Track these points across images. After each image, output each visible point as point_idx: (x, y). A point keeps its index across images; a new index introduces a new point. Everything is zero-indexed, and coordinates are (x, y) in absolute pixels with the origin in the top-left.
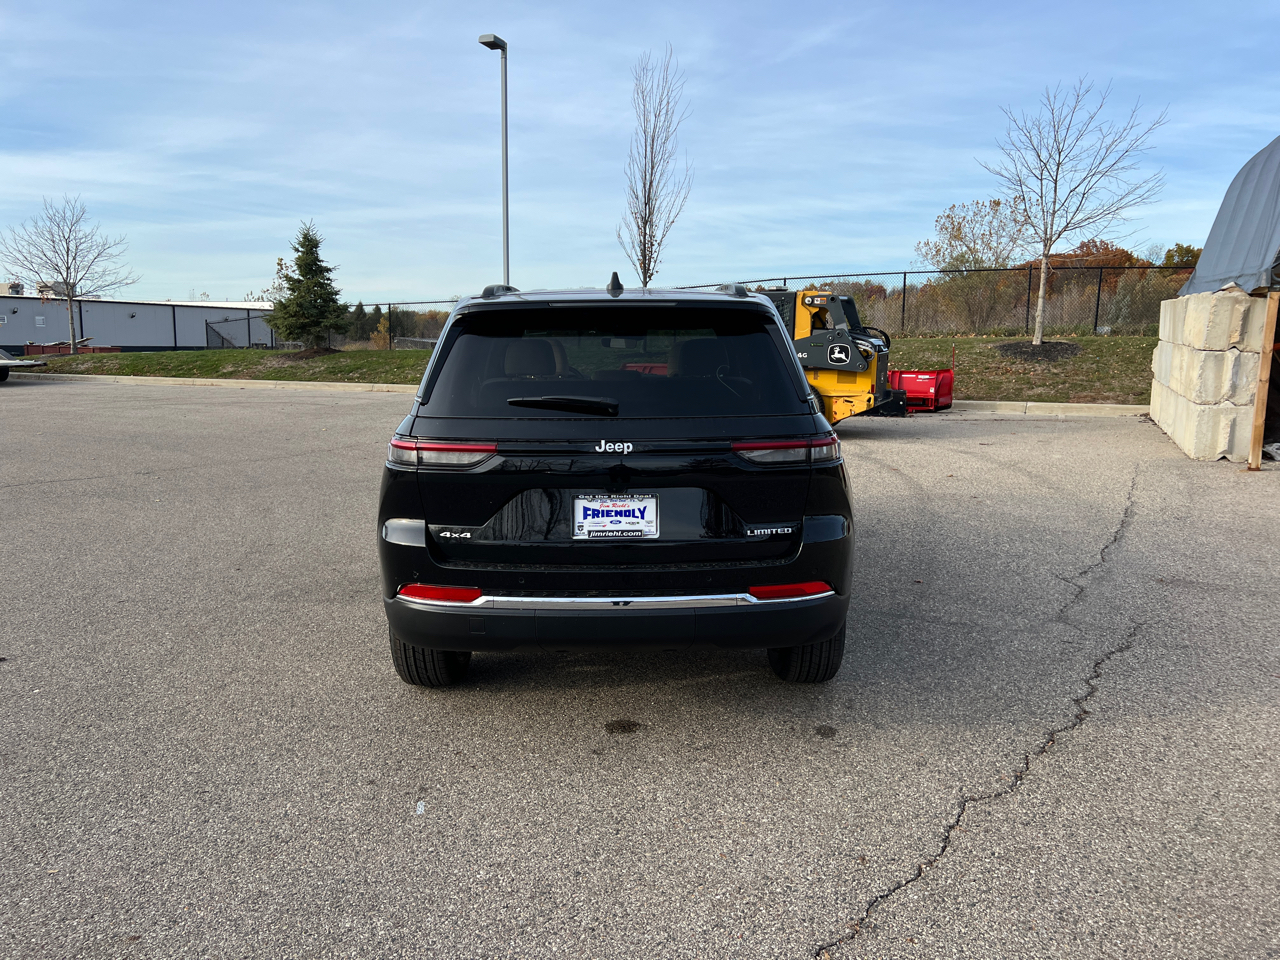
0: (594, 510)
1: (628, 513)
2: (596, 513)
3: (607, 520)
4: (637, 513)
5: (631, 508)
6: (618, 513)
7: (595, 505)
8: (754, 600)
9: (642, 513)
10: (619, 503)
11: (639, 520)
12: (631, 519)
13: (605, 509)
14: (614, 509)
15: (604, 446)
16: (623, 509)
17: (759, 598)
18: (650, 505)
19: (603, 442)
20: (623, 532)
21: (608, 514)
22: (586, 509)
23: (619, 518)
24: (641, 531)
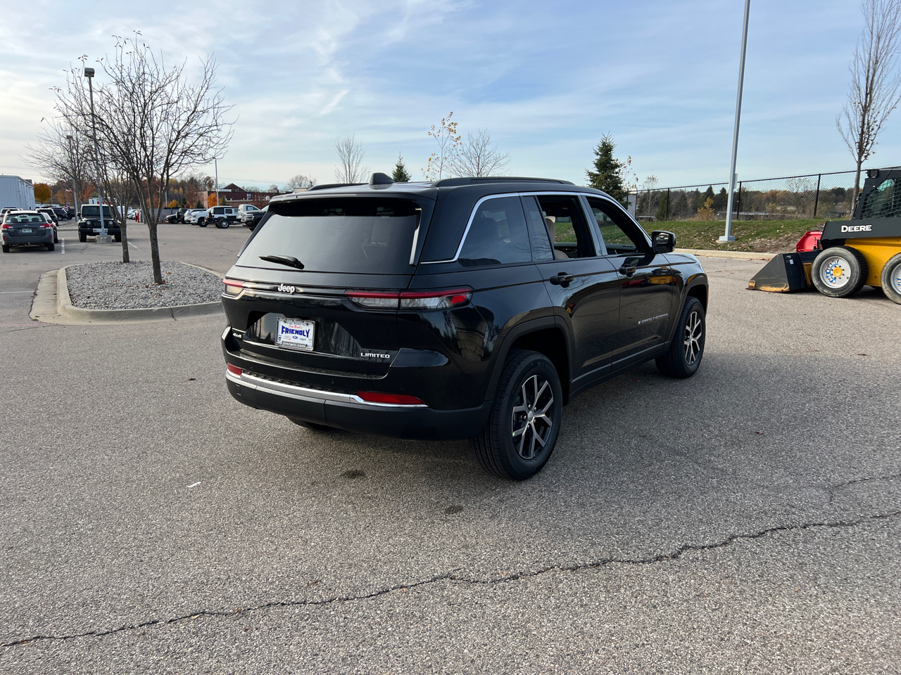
0: (287, 329)
1: (301, 333)
2: (287, 331)
3: (291, 336)
4: (305, 334)
5: (303, 330)
6: (297, 332)
7: (287, 326)
8: (361, 401)
9: (308, 333)
10: (298, 326)
11: (306, 337)
12: (302, 337)
13: (291, 328)
14: (295, 329)
16: (299, 329)
17: (365, 400)
18: (310, 327)
20: (297, 344)
21: (292, 331)
22: (283, 327)
23: (297, 335)
24: (305, 345)
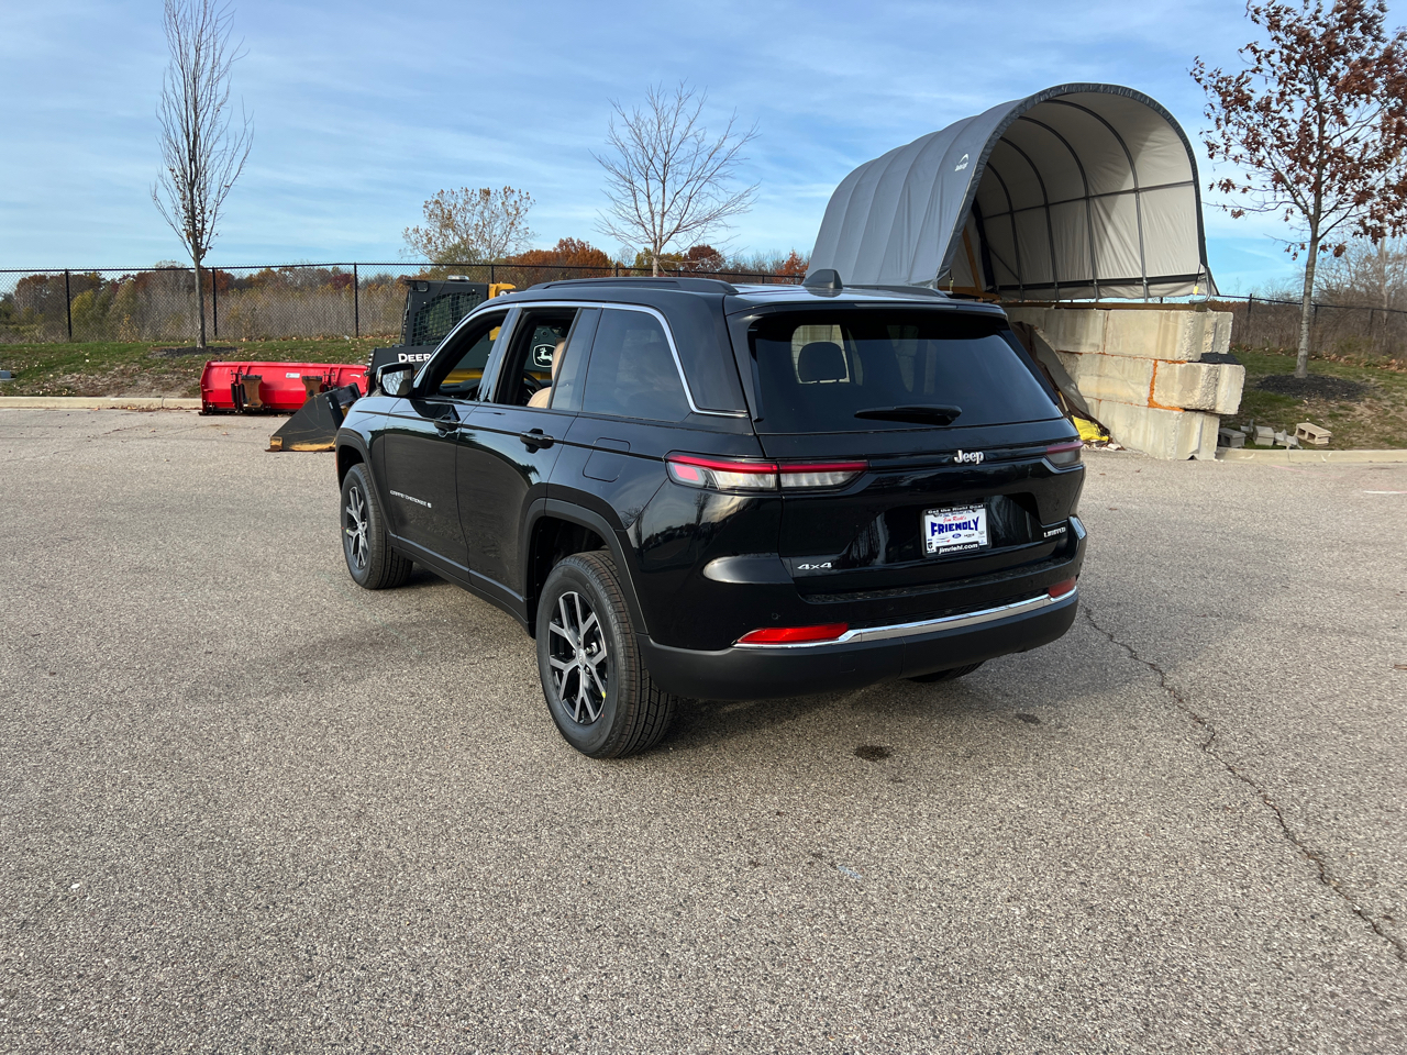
0: (940, 525)
1: (965, 526)
2: (942, 529)
3: (950, 534)
4: (973, 525)
5: (967, 520)
6: (958, 526)
7: (940, 520)
8: (1052, 599)
9: (976, 524)
10: (958, 516)
11: (974, 531)
12: (968, 532)
13: (948, 523)
14: (954, 522)
15: (961, 457)
16: (961, 521)
17: (1054, 597)
18: (981, 514)
19: (960, 452)
20: (964, 545)
21: (950, 527)
22: (933, 525)
23: (959, 531)
24: (977, 543)
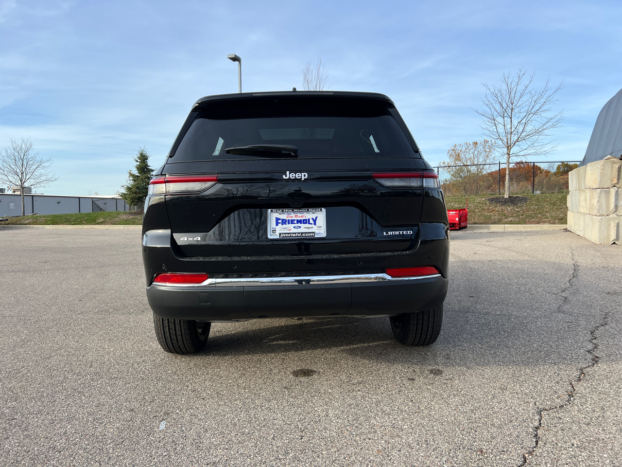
0: (283, 220)
2: (284, 222)
3: (291, 226)
4: (311, 221)
5: (307, 218)
7: (284, 216)
8: (389, 277)
10: (300, 215)
11: (313, 226)
12: (307, 225)
13: (290, 219)
14: (296, 219)
15: (288, 175)
17: (392, 276)
18: (320, 215)
19: (288, 172)
20: (302, 233)
22: (277, 219)
23: (299, 225)
24: (314, 233)
